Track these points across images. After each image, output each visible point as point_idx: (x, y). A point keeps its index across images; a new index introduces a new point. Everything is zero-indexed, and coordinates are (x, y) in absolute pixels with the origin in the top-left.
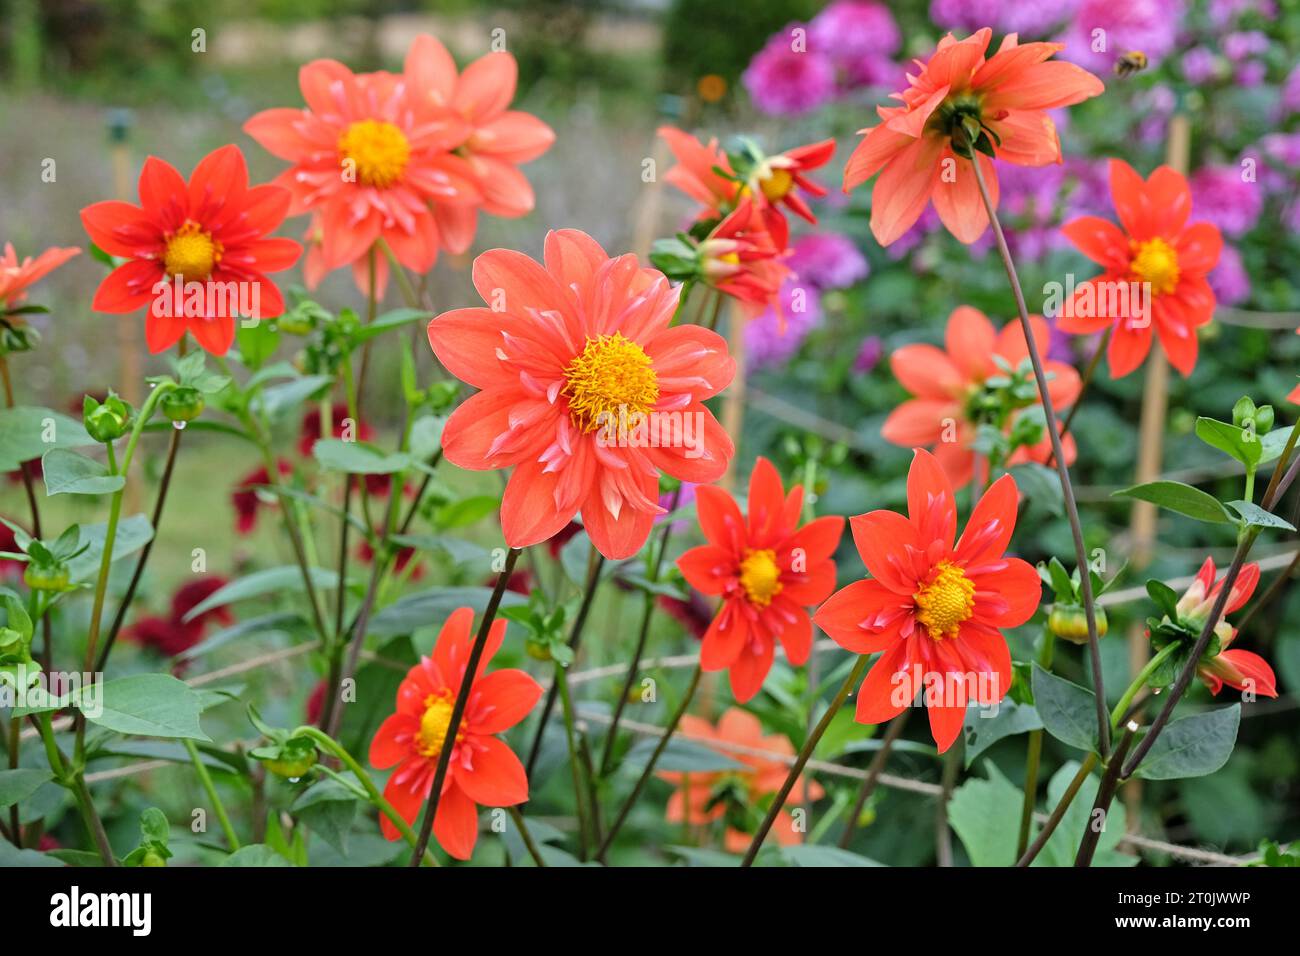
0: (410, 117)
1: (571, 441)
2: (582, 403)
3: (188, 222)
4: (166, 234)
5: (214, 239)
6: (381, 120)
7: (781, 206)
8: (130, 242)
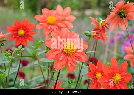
0: (56, 16)
1: (64, 56)
2: (65, 51)
3: (21, 28)
4: (18, 30)
5: (24, 31)
6: (52, 16)
7: (104, 27)
8: (13, 31)
